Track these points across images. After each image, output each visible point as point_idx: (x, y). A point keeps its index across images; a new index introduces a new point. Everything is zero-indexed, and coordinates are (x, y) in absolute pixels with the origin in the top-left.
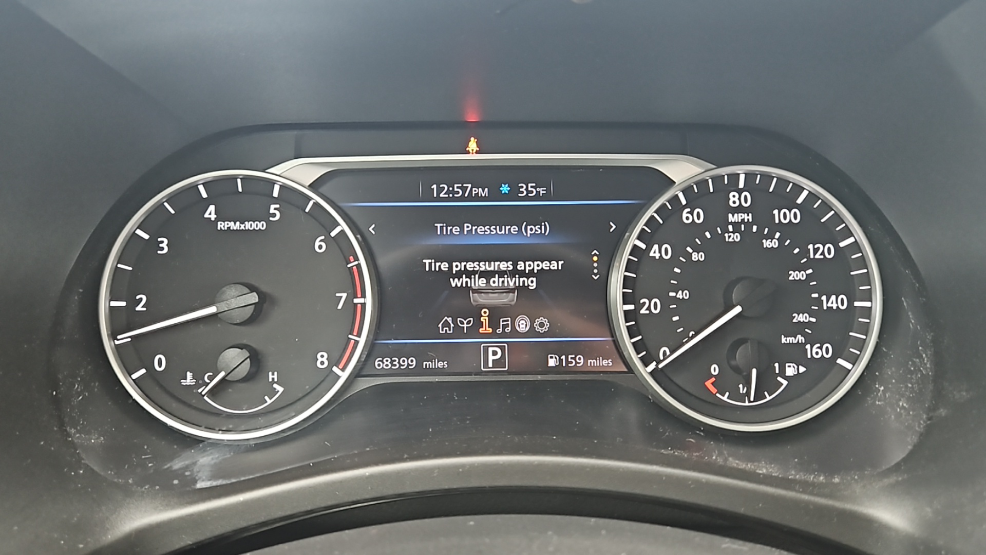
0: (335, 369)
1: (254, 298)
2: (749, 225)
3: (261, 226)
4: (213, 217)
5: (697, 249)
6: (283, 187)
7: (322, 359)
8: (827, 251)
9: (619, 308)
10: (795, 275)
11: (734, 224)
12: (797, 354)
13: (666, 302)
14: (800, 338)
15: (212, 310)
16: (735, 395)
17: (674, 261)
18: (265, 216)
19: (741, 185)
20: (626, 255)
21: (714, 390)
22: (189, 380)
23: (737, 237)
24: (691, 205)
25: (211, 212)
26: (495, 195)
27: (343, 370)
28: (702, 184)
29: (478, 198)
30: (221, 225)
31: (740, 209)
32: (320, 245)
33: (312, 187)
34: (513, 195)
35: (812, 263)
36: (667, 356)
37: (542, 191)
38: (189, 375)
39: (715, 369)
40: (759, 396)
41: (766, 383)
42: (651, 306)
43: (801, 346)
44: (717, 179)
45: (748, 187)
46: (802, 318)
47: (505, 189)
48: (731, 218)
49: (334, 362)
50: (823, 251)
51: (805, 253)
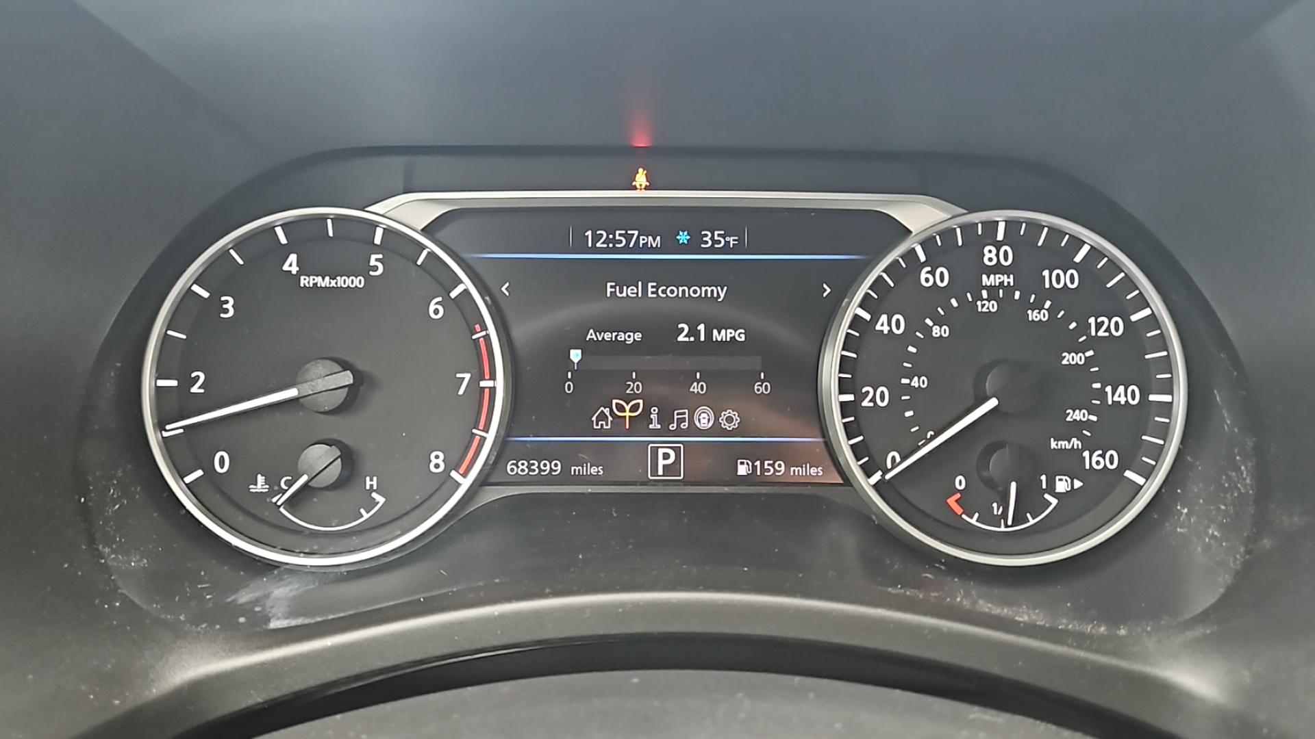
0: (454, 474)
1: (347, 378)
2: (1009, 290)
3: (358, 282)
4: (294, 270)
5: (939, 322)
6: (388, 231)
7: (437, 461)
8: (1114, 326)
9: (834, 399)
10: (1069, 359)
11: (992, 290)
12: (1071, 464)
13: (896, 390)
14: (1076, 442)
15: (292, 393)
16: (987, 518)
17: (908, 337)
18: (365, 270)
19: (1000, 237)
20: (844, 329)
21: (959, 510)
22: (260, 485)
23: (993, 306)
24: (932, 262)
25: (291, 264)
26: (670, 245)
27: (464, 475)
28: (948, 234)
29: (647, 249)
30: (304, 281)
31: (998, 269)
32: (435, 309)
33: (427, 231)
34: (694, 245)
35: (1093, 342)
36: (896, 464)
37: (731, 240)
38: (260, 479)
39: (960, 482)
40: (1019, 518)
42: (877, 396)
43: (1078, 453)
44: (968, 229)
45: (1009, 239)
46: (1079, 415)
47: (683, 237)
48: (985, 280)
49: (453, 464)
50: (1109, 327)
51: (1085, 329)
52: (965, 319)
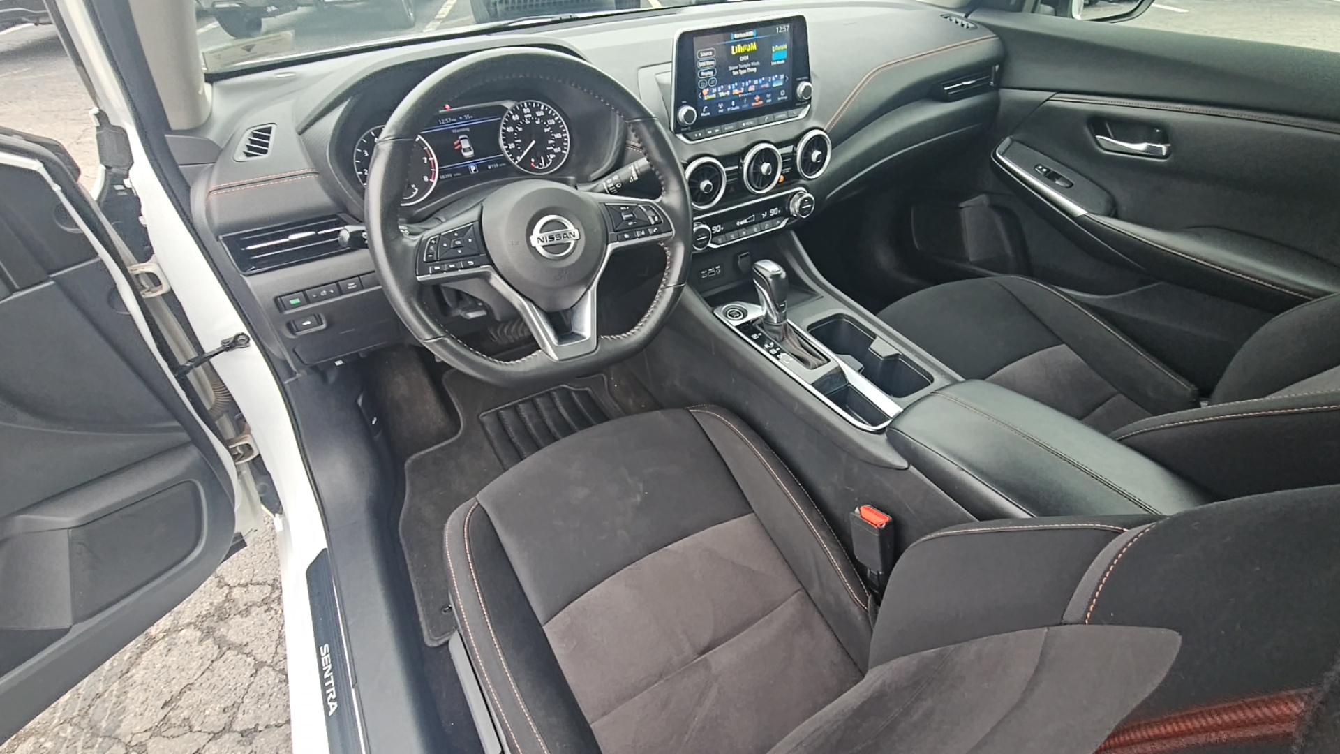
0: (431, 180)
2: (531, 118)
5: (519, 127)
7: (426, 178)
9: (504, 147)
10: (546, 130)
11: (528, 118)
12: (552, 152)
13: (515, 143)
14: (552, 148)
16: (540, 166)
17: (514, 132)
19: (526, 106)
20: (501, 132)
23: (529, 122)
24: (514, 114)
26: (459, 120)
27: (434, 179)
28: (516, 108)
29: (454, 122)
31: (528, 114)
34: (464, 119)
35: (550, 126)
36: (519, 159)
37: (472, 117)
39: (533, 160)
40: (546, 165)
41: (547, 161)
42: (512, 146)
43: (552, 150)
44: (519, 106)
45: (528, 106)
46: (550, 142)
47: (461, 118)
48: (526, 116)
49: (429, 178)
50: (551, 122)
51: (547, 123)
52: (524, 125)
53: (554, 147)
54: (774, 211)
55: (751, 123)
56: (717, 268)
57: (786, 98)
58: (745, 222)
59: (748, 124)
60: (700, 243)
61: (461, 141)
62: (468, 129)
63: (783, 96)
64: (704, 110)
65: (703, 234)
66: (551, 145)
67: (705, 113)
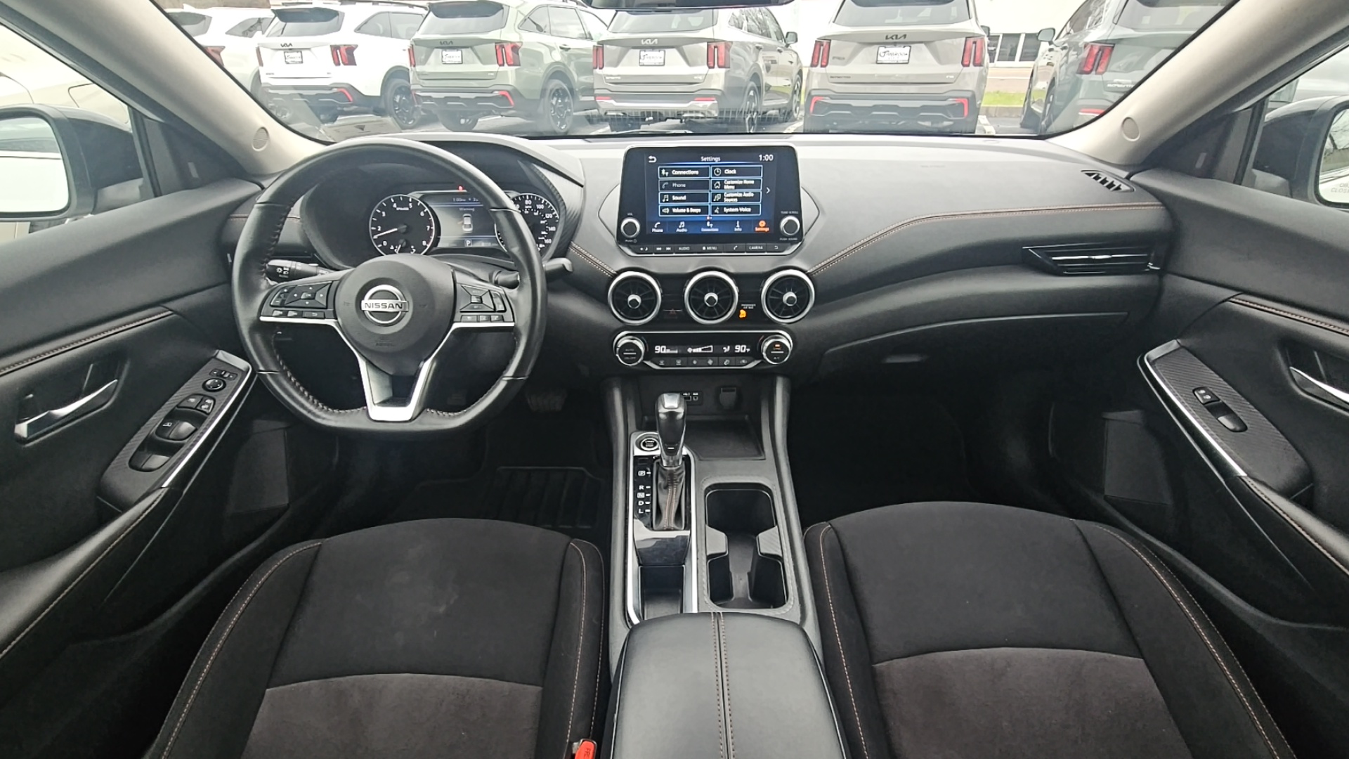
1: (405, 226)
2: (530, 209)
3: (407, 209)
6: (412, 199)
7: (424, 243)
10: (542, 222)
14: (543, 238)
15: (396, 230)
18: (408, 206)
22: (392, 248)
25: (395, 205)
26: (467, 201)
28: (517, 197)
30: (397, 209)
31: (528, 205)
32: (422, 214)
33: (419, 199)
34: (471, 201)
35: (546, 219)
44: (521, 196)
45: (530, 199)
46: (543, 233)
47: (470, 199)
48: (526, 207)
49: (427, 243)
50: (549, 216)
51: (545, 216)
53: (546, 238)
54: (739, 348)
55: (714, 248)
56: (694, 394)
57: (767, 229)
58: (699, 350)
59: (709, 248)
60: (627, 358)
61: (465, 218)
62: (473, 210)
63: (762, 227)
64: (656, 226)
65: (632, 350)
66: (543, 235)
67: (656, 229)
